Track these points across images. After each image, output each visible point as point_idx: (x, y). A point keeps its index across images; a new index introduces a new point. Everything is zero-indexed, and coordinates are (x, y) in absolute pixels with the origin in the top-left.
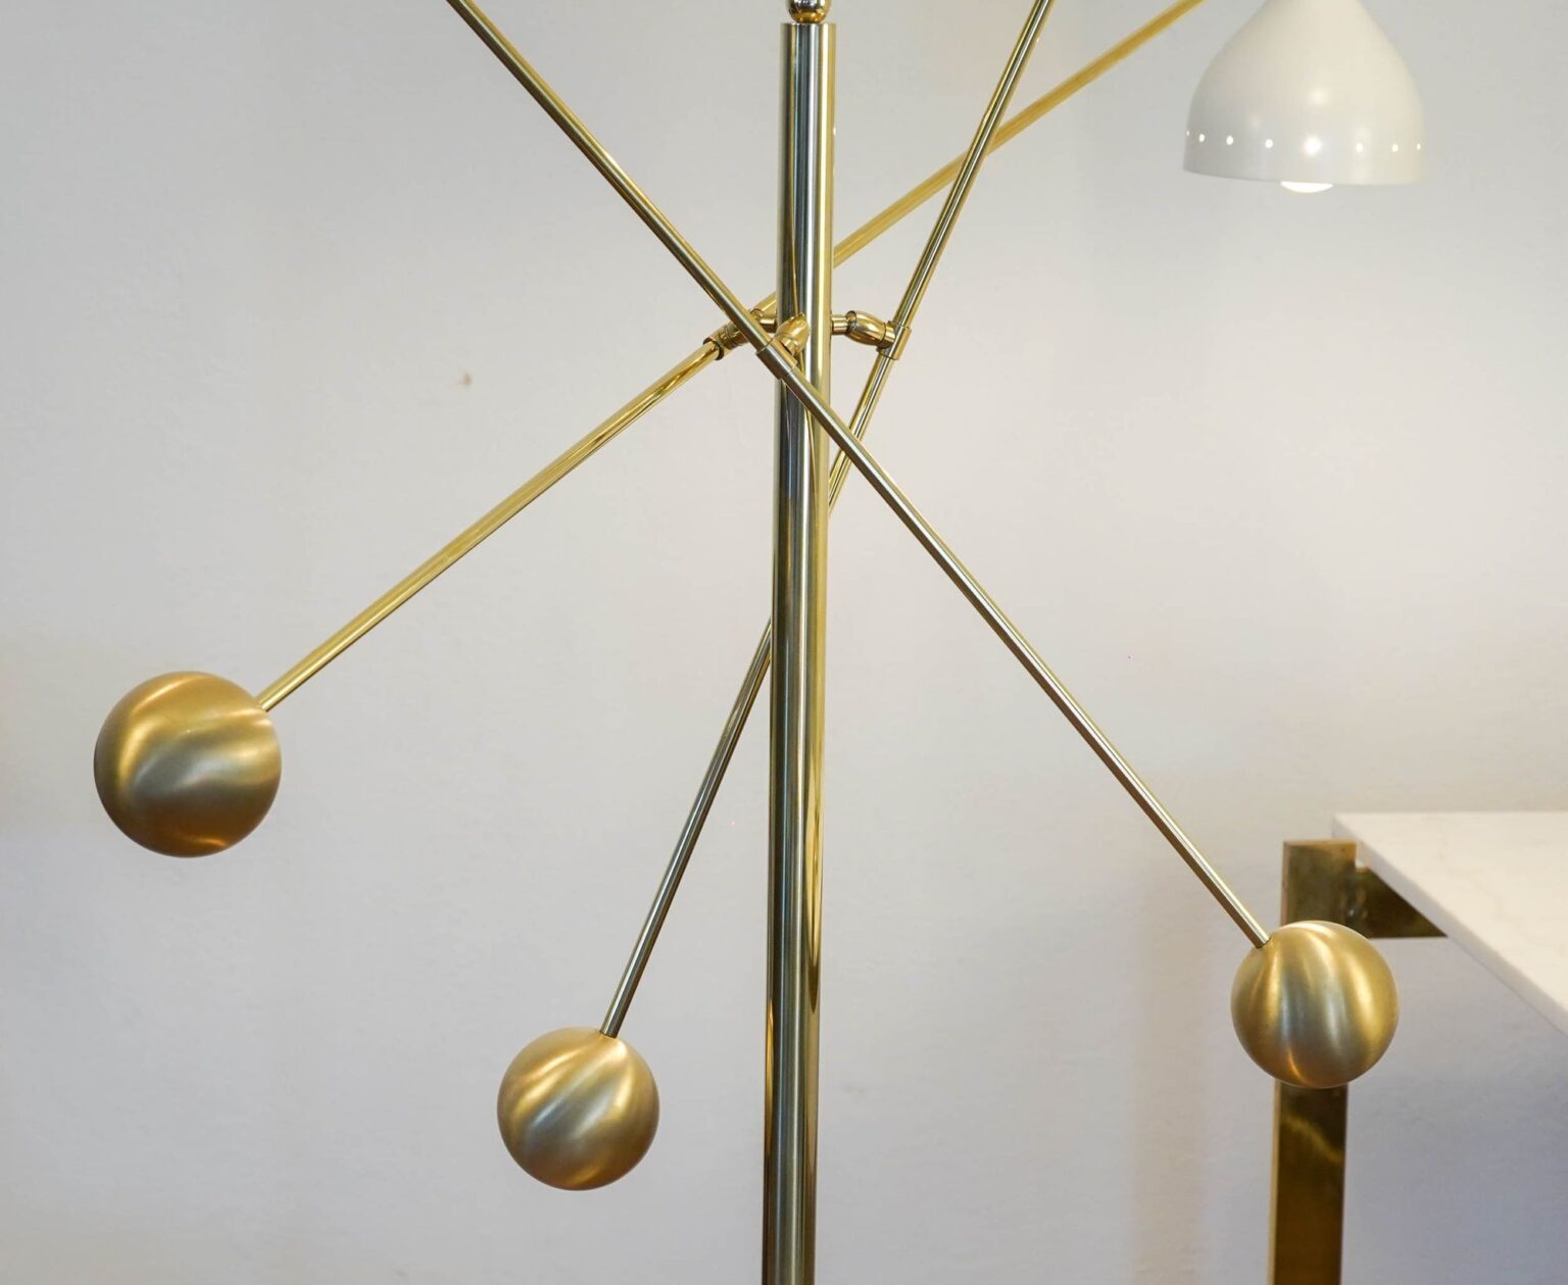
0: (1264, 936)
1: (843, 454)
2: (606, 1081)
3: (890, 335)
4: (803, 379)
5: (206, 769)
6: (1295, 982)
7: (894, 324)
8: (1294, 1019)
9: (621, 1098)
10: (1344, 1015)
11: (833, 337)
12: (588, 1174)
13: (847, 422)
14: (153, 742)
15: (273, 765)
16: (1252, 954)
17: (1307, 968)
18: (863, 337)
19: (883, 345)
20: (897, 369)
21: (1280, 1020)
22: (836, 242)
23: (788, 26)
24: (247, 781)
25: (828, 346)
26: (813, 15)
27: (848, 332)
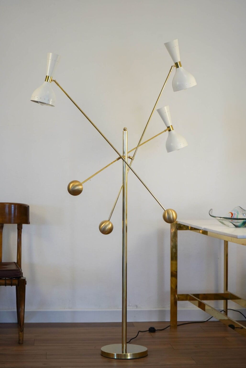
0: (165, 210)
3: (132, 158)
5: (77, 188)
6: (168, 213)
7: (133, 157)
8: (168, 217)
9: (110, 226)
13: (129, 165)
14: (73, 185)
15: (82, 189)
18: (130, 158)
19: (132, 159)
20: (133, 161)
22: (128, 151)
24: (80, 189)
25: (127, 159)
26: (126, 130)
27: (129, 158)
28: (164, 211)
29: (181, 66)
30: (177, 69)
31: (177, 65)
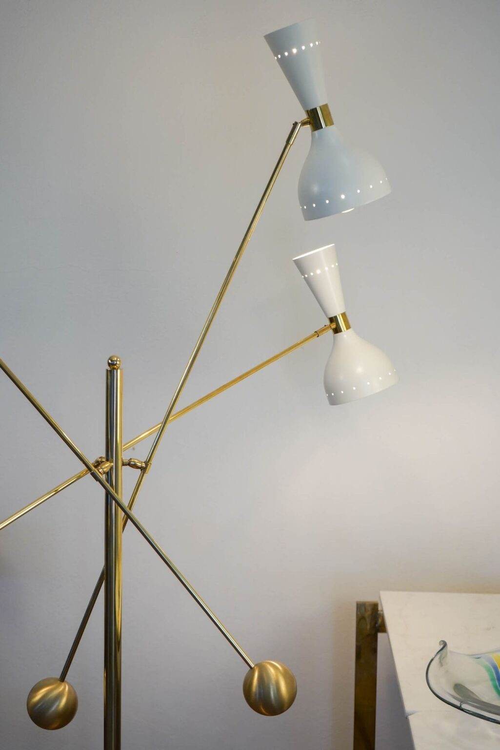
0: (253, 666)
1: (126, 516)
2: (59, 697)
4: (113, 491)
6: (261, 681)
8: (260, 694)
10: (276, 691)
11: (123, 467)
12: (55, 725)
13: (127, 505)
16: (249, 671)
17: (265, 675)
18: (135, 466)
19: (142, 469)
21: (256, 695)
23: (107, 370)
26: (115, 367)
27: (129, 465)
28: (249, 668)
29: (329, 122)
30: (316, 132)
31: (314, 119)
